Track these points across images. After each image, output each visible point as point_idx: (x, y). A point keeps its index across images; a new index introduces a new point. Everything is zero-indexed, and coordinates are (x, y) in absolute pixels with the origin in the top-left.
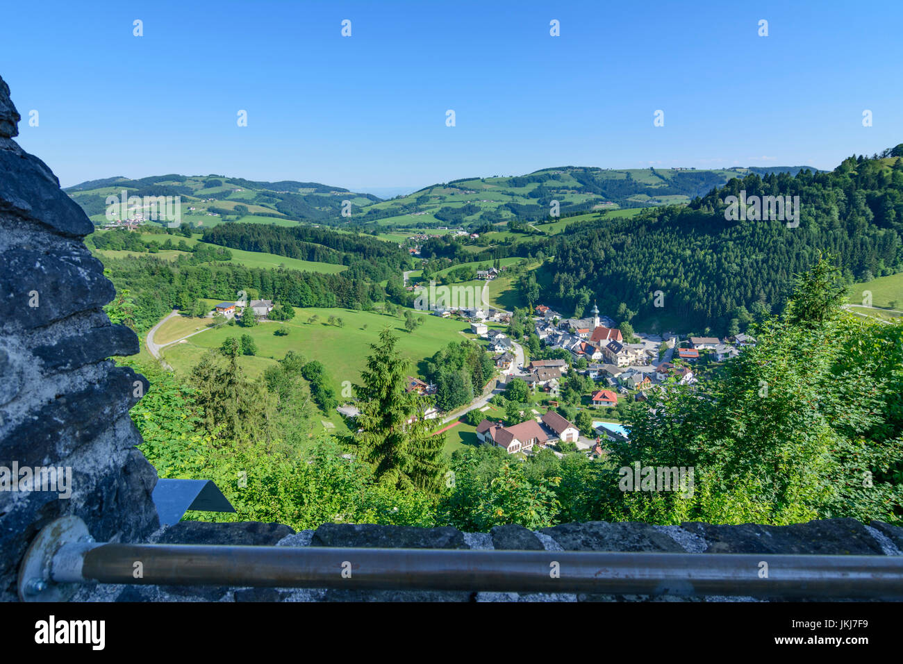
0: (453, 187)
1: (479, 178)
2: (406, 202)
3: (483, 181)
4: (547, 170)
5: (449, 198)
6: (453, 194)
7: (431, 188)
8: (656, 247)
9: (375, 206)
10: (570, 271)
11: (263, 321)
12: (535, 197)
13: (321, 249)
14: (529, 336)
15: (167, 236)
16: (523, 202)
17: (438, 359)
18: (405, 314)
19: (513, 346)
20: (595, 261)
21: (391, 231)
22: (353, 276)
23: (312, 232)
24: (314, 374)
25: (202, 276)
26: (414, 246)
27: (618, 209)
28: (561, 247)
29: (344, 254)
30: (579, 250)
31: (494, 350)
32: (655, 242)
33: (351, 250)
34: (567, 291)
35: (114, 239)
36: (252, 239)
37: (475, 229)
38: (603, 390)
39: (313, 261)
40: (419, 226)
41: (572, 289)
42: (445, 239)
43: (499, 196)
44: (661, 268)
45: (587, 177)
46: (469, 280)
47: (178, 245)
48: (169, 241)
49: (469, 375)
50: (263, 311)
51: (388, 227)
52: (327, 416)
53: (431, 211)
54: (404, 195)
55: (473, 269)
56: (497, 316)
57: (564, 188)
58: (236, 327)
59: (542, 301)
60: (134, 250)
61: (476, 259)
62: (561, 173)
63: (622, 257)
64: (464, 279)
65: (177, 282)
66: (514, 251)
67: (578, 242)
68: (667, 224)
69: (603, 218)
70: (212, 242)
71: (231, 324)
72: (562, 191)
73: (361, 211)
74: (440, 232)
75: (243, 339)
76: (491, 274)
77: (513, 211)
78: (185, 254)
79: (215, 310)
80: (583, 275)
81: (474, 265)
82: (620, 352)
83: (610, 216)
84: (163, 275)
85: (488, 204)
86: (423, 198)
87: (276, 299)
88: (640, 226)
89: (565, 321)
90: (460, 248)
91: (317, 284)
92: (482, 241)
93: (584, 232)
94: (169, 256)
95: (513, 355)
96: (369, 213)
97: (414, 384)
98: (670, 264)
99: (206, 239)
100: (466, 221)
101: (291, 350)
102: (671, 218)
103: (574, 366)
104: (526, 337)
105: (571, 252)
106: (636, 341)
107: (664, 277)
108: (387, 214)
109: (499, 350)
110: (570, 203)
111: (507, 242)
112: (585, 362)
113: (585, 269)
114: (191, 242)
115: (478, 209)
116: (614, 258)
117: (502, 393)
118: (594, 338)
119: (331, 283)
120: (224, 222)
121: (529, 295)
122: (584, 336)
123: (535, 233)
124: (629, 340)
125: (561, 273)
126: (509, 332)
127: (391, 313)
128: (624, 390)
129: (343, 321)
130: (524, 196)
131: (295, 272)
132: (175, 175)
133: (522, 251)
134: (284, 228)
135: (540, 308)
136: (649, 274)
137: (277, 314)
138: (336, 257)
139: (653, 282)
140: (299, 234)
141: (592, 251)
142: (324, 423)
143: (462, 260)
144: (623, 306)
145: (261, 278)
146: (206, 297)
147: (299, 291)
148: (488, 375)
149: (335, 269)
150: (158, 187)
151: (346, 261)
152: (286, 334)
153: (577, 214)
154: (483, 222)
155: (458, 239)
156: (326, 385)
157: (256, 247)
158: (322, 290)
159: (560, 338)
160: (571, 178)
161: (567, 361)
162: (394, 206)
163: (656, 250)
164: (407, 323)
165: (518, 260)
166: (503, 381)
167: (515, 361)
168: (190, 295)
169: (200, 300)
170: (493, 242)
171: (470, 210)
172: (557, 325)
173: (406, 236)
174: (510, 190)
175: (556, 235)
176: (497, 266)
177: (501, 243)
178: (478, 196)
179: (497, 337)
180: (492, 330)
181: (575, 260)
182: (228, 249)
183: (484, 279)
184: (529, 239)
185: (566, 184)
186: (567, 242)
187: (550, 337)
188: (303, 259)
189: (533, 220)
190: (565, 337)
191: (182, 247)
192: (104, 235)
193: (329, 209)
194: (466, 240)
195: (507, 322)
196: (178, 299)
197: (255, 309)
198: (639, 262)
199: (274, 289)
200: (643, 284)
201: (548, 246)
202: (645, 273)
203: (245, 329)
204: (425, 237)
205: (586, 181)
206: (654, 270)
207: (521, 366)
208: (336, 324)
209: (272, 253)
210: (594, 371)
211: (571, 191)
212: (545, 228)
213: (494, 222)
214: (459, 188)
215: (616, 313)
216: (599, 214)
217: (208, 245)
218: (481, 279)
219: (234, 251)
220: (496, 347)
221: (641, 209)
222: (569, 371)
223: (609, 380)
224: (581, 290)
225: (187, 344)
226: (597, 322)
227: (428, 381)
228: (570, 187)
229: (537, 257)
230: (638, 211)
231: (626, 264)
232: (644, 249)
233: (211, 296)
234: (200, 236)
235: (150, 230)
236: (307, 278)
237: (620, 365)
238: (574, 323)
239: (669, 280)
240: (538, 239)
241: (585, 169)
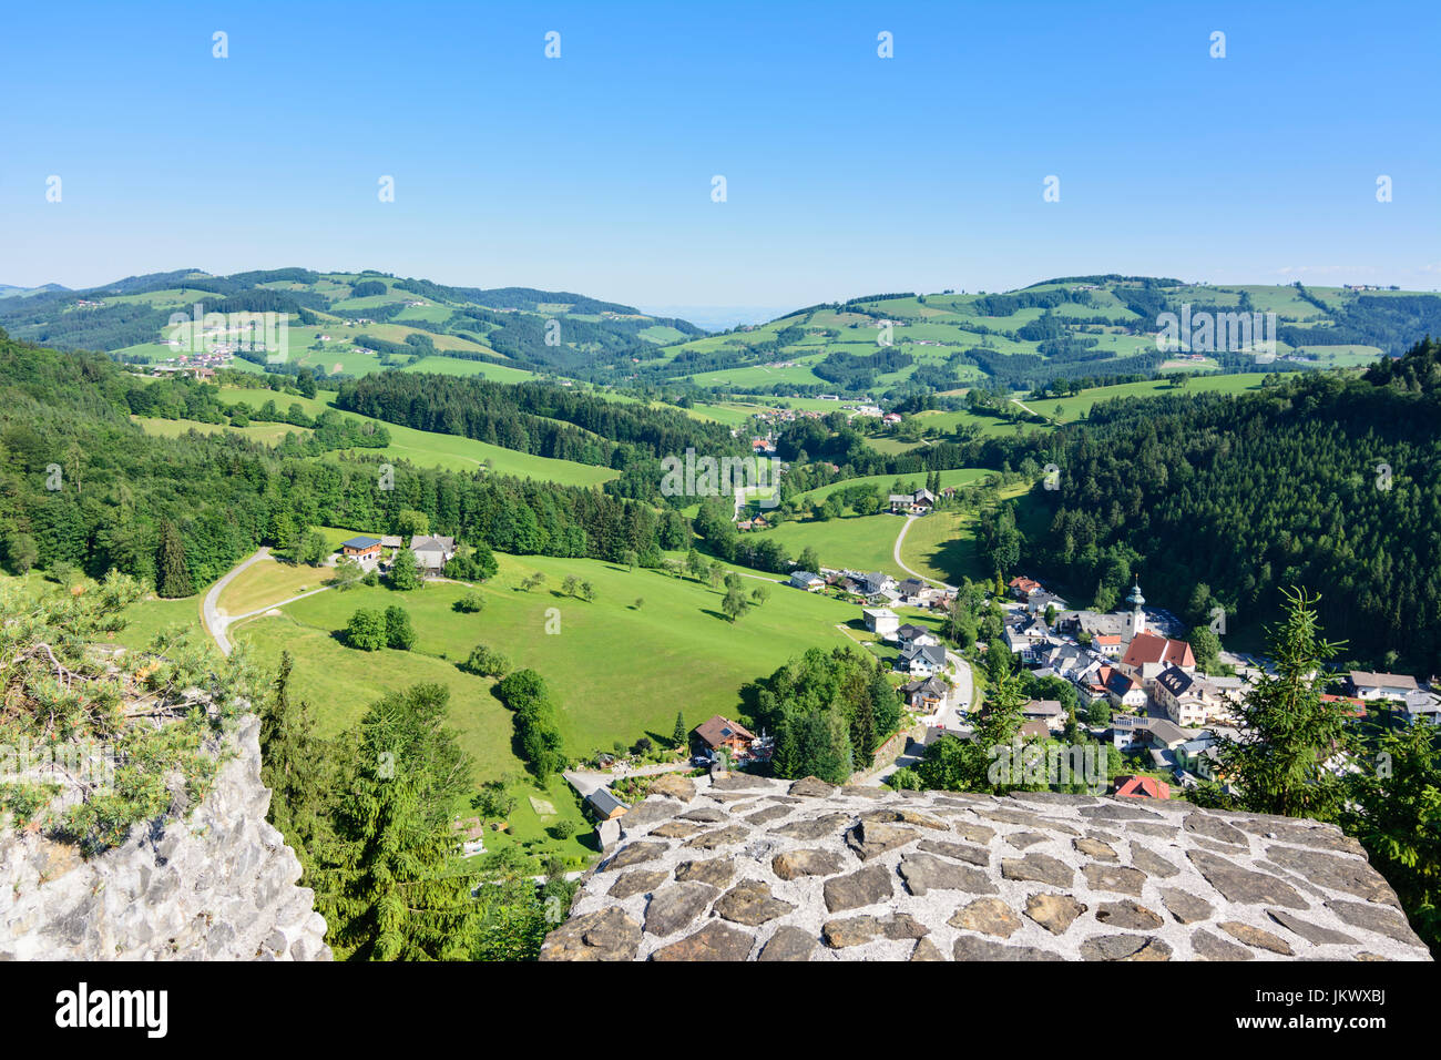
0: (855, 310)
1: (912, 295)
2: (755, 339)
3: (921, 300)
4: (1061, 281)
5: (847, 334)
6: (854, 327)
7: (810, 311)
8: (1284, 463)
9: (689, 346)
10: (1089, 505)
11: (433, 580)
12: (1031, 339)
13: (569, 432)
14: (990, 644)
15: (269, 395)
16: (1006, 348)
17: (781, 681)
18: (727, 581)
19: (950, 664)
20: (1145, 487)
21: (719, 399)
22: (628, 491)
23: (554, 397)
24: (524, 698)
25: (322, 480)
26: (764, 434)
27: (1215, 373)
28: (1074, 453)
29: (615, 444)
30: (1113, 461)
31: (907, 669)
32: (1282, 453)
33: (631, 438)
34: (1080, 549)
35: (166, 396)
36: (432, 407)
37: (897, 401)
38: (1141, 776)
39: (552, 457)
40: (778, 390)
41: (1092, 546)
42: (829, 421)
43: (954, 333)
44: (1293, 511)
45: (1150, 299)
46: (872, 514)
47: (287, 412)
48: (271, 405)
49: (844, 723)
50: (434, 559)
51: (715, 390)
52: (543, 788)
53: (806, 359)
54: (750, 324)
55: (881, 491)
56: (925, 596)
57: (1098, 321)
58: (380, 589)
59: (1026, 568)
60: (202, 419)
61: (891, 469)
62: (1093, 289)
63: (1207, 481)
64: (861, 510)
65: (272, 492)
66: (974, 455)
67: (1111, 444)
68: (1314, 414)
69: (1175, 393)
70: (354, 410)
71: (369, 582)
72: (1092, 327)
73: (660, 355)
74: (819, 407)
75: (390, 615)
76: (919, 503)
77: (984, 367)
78: (297, 431)
79: (340, 551)
80: (1118, 518)
81: (885, 482)
82: (1186, 694)
83: (1193, 388)
84: (248, 476)
85: (930, 351)
86: (790, 333)
87: (465, 534)
88: (1252, 415)
89: (1070, 615)
90: (859, 442)
91: (551, 507)
92: (908, 431)
93: (1131, 420)
94: (267, 435)
95: (948, 683)
96: (677, 359)
97: (726, 732)
98: (1314, 504)
99: (343, 404)
100: (879, 385)
101: (483, 644)
102: (1323, 401)
103: (1080, 717)
104: (982, 646)
105: (1094, 464)
106: (1226, 671)
107: (1299, 532)
108: (713, 362)
109: (919, 670)
110: (1111, 354)
111: (960, 436)
112: (1106, 710)
113: (1121, 503)
114: (313, 407)
115: (907, 360)
116: (1189, 484)
117: (914, 767)
118: (1131, 659)
119: (580, 507)
120: (385, 368)
121: (997, 554)
122: (1109, 653)
123: (1024, 417)
124: (1209, 667)
125: (1068, 510)
126: (945, 632)
127: (697, 576)
128: (1188, 778)
129: (593, 589)
130: (1008, 335)
131: (506, 481)
132: (296, 270)
133: (992, 457)
134: (498, 386)
135: (1021, 583)
136: (1264, 523)
137: (462, 566)
138: (597, 449)
139: (1272, 541)
140: (527, 399)
141: (1141, 465)
142: (535, 802)
143: (861, 470)
144: (1203, 591)
145: (439, 490)
146: (326, 523)
147: (512, 521)
148: (888, 723)
149: (592, 477)
150: (263, 292)
151: (617, 460)
152: (476, 611)
153: (1119, 381)
154: (916, 388)
155: (857, 424)
156: (546, 722)
157: (439, 424)
158: (560, 521)
159: (1055, 653)
160: (1115, 300)
161: (1065, 705)
162: (730, 348)
163: (1283, 471)
164: (727, 599)
165: (980, 475)
166: (921, 740)
167: (951, 697)
168: (296, 519)
169: (313, 529)
170: (930, 432)
171: (889, 360)
172: (1054, 623)
173: (750, 412)
174: (978, 322)
175: (1069, 425)
176: (934, 486)
177: (947, 436)
178: (907, 332)
179: (916, 642)
180: (907, 627)
181: (1100, 481)
182: (383, 424)
183: (903, 513)
184: (1008, 431)
185: (1102, 312)
186: (1092, 441)
187: (1034, 648)
188: (530, 452)
189: (1024, 388)
190: (1066, 650)
191: (295, 418)
192: (150, 388)
193: (595, 348)
194: (874, 427)
195: (944, 609)
196: (272, 527)
197: (419, 555)
198: (1244, 495)
199: (462, 513)
200: (1250, 543)
201: (1049, 448)
202: (1255, 520)
203: (396, 593)
204: (789, 416)
205: (1147, 308)
206: (1277, 515)
207: (965, 708)
208: (580, 593)
209: (470, 437)
210: (1124, 732)
211: (1114, 328)
212: (1044, 409)
213: (940, 389)
214: (868, 313)
215: (1187, 605)
216: (1167, 383)
217: (345, 415)
218: (898, 513)
219: (392, 429)
220: (913, 664)
221: (1263, 376)
222: (1069, 727)
223: (1157, 753)
224: (1112, 549)
225: (280, 619)
226: (1141, 623)
227: (756, 728)
228: (1111, 319)
229: (1023, 471)
230: (1258, 378)
231: (1214, 499)
232: (1258, 467)
233: (337, 522)
234: (333, 397)
235: (237, 378)
236: (530, 494)
237: (1185, 723)
238: (1091, 620)
239: (1310, 540)
240: (1028, 430)
241: (1147, 282)
